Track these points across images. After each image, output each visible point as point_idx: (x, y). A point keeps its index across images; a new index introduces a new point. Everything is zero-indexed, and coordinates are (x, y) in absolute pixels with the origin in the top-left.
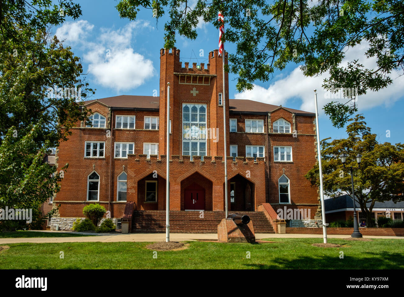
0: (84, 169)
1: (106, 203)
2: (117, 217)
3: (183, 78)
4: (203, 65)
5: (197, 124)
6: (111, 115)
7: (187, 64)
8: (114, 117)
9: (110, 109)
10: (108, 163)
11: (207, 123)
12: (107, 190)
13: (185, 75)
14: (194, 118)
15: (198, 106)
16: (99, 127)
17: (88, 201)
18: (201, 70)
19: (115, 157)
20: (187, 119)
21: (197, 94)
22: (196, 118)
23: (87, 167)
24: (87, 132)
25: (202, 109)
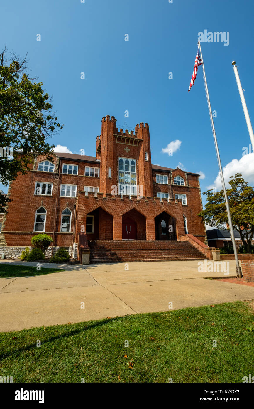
0: (33, 204)
1: (51, 233)
2: (59, 246)
3: (119, 139)
4: (132, 132)
5: (130, 173)
6: (59, 163)
7: (122, 130)
8: (62, 165)
9: (58, 158)
10: (54, 200)
11: (137, 173)
12: (52, 222)
13: (121, 137)
14: (127, 168)
15: (130, 160)
16: (48, 171)
17: (34, 231)
18: (131, 135)
19: (60, 196)
20: (122, 169)
21: (129, 151)
22: (128, 169)
23: (36, 203)
24: (38, 175)
25: (133, 163)
